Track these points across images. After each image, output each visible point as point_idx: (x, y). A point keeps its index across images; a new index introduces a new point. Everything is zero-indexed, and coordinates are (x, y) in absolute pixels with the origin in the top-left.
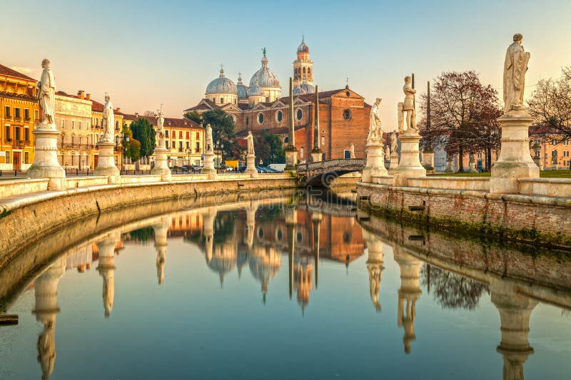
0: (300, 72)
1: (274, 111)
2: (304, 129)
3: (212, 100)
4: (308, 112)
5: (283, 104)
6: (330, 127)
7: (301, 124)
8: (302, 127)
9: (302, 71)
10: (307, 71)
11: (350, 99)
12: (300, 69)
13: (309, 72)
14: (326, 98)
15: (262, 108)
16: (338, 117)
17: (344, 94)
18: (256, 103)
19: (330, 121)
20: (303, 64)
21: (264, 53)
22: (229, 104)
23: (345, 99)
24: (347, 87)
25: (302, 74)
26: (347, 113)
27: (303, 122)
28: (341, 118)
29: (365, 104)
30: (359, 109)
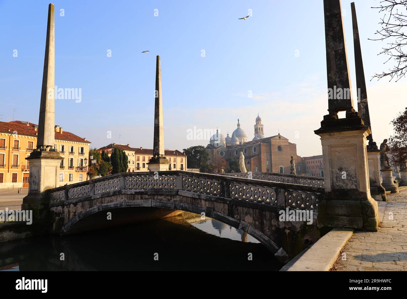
0: (257, 130)
1: (243, 148)
2: (257, 156)
3: (213, 145)
4: (259, 148)
5: (247, 145)
6: (271, 155)
7: (256, 154)
8: (257, 155)
9: (258, 129)
10: (261, 129)
11: (281, 140)
12: (257, 129)
13: (262, 130)
14: (268, 141)
15: (237, 147)
16: (275, 150)
17: (278, 138)
18: (234, 145)
19: (271, 152)
20: (259, 127)
21: (238, 121)
22: (221, 146)
23: (278, 140)
24: (279, 134)
25: (259, 131)
26: (280, 148)
27: (257, 153)
28: (277, 150)
29: (289, 143)
30: (286, 145)
